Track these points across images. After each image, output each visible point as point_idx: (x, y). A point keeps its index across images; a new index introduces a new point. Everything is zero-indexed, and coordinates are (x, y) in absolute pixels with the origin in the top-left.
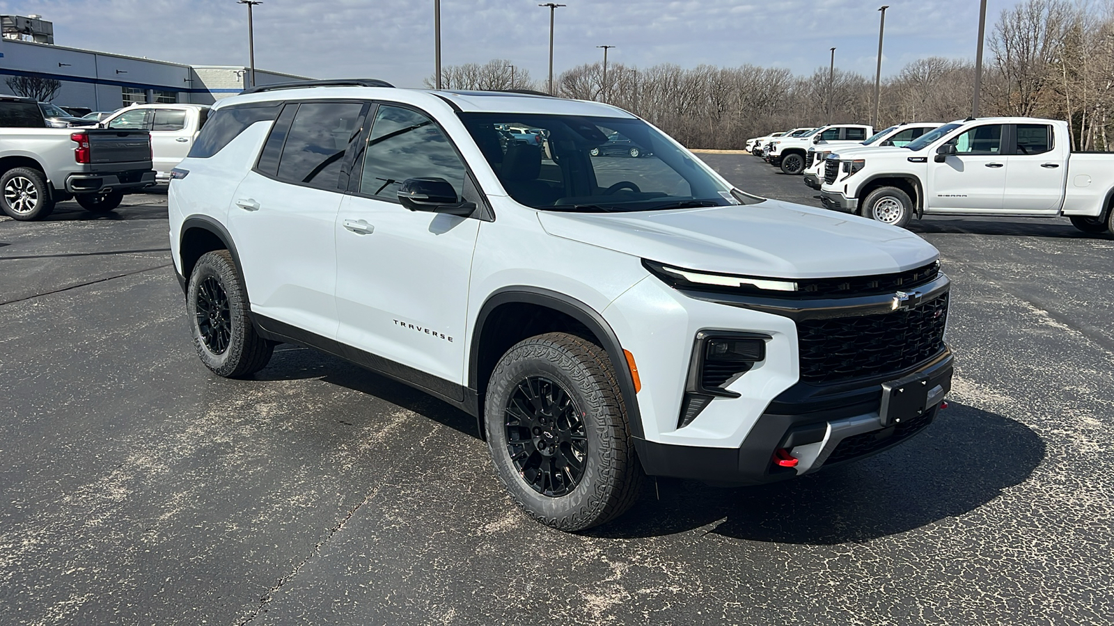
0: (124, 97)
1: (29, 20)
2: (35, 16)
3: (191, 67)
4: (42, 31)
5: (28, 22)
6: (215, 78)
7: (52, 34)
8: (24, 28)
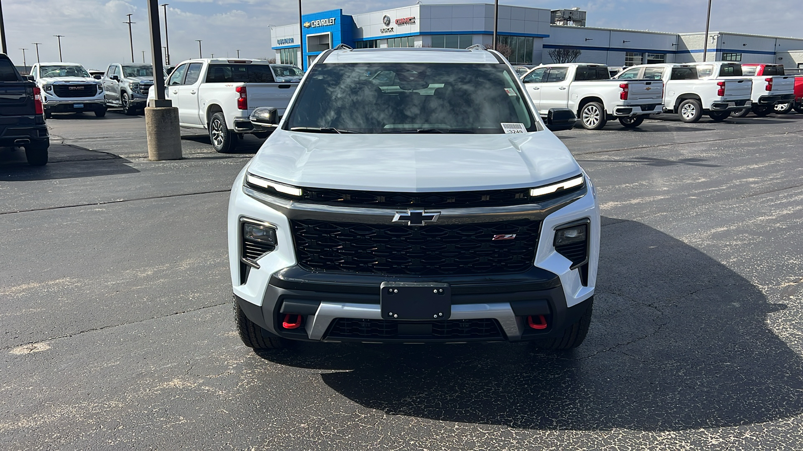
0: (627, 59)
1: (572, 12)
2: (576, 8)
3: (679, 35)
4: (578, 18)
5: (571, 13)
6: (696, 42)
7: (585, 20)
8: (568, 17)
